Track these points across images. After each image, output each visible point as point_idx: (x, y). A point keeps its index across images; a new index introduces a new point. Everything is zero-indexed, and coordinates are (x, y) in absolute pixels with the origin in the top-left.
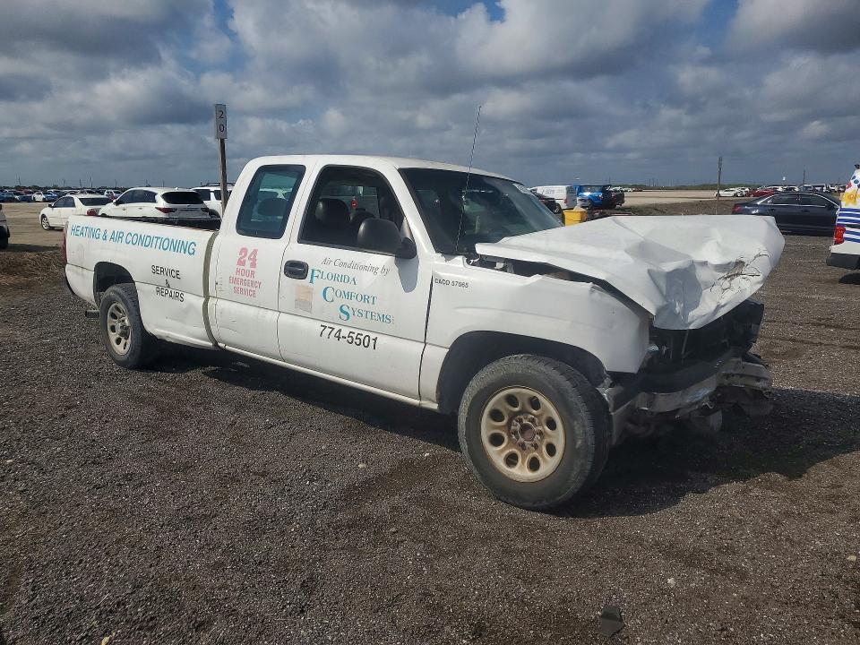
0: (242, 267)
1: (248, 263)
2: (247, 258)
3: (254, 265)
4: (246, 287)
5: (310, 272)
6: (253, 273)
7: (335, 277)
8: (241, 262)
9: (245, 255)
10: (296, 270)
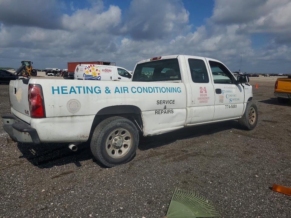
0: (202, 94)
1: (204, 92)
2: (203, 90)
3: (206, 92)
4: (204, 100)
5: (222, 91)
6: (206, 95)
7: (228, 91)
8: (201, 92)
9: (202, 90)
10: (218, 91)
